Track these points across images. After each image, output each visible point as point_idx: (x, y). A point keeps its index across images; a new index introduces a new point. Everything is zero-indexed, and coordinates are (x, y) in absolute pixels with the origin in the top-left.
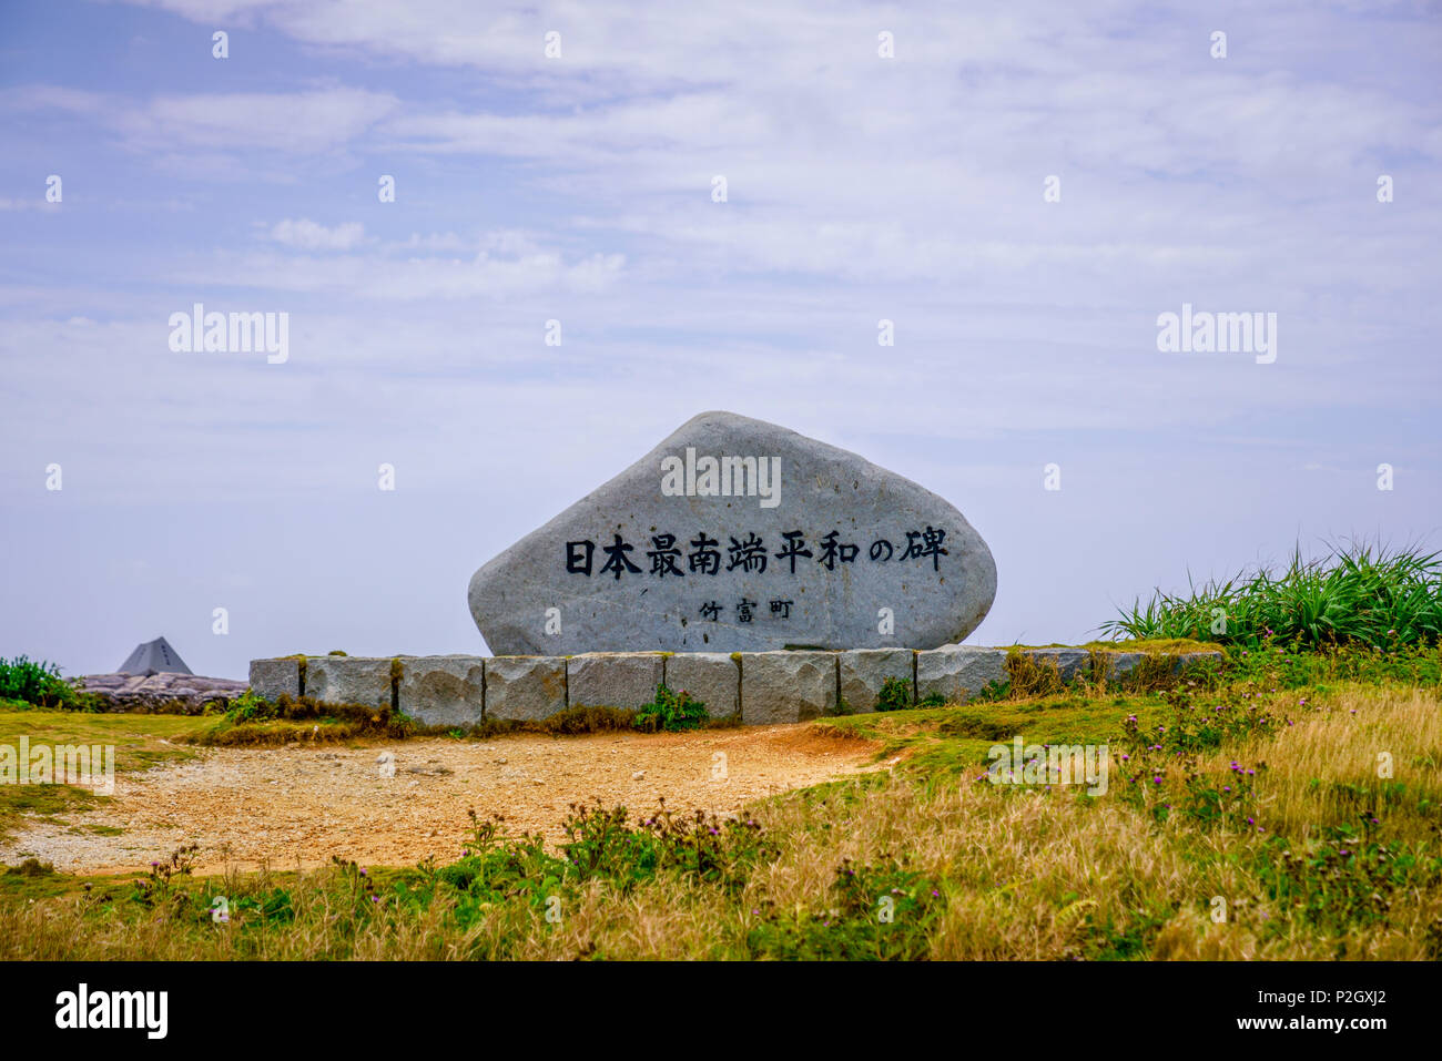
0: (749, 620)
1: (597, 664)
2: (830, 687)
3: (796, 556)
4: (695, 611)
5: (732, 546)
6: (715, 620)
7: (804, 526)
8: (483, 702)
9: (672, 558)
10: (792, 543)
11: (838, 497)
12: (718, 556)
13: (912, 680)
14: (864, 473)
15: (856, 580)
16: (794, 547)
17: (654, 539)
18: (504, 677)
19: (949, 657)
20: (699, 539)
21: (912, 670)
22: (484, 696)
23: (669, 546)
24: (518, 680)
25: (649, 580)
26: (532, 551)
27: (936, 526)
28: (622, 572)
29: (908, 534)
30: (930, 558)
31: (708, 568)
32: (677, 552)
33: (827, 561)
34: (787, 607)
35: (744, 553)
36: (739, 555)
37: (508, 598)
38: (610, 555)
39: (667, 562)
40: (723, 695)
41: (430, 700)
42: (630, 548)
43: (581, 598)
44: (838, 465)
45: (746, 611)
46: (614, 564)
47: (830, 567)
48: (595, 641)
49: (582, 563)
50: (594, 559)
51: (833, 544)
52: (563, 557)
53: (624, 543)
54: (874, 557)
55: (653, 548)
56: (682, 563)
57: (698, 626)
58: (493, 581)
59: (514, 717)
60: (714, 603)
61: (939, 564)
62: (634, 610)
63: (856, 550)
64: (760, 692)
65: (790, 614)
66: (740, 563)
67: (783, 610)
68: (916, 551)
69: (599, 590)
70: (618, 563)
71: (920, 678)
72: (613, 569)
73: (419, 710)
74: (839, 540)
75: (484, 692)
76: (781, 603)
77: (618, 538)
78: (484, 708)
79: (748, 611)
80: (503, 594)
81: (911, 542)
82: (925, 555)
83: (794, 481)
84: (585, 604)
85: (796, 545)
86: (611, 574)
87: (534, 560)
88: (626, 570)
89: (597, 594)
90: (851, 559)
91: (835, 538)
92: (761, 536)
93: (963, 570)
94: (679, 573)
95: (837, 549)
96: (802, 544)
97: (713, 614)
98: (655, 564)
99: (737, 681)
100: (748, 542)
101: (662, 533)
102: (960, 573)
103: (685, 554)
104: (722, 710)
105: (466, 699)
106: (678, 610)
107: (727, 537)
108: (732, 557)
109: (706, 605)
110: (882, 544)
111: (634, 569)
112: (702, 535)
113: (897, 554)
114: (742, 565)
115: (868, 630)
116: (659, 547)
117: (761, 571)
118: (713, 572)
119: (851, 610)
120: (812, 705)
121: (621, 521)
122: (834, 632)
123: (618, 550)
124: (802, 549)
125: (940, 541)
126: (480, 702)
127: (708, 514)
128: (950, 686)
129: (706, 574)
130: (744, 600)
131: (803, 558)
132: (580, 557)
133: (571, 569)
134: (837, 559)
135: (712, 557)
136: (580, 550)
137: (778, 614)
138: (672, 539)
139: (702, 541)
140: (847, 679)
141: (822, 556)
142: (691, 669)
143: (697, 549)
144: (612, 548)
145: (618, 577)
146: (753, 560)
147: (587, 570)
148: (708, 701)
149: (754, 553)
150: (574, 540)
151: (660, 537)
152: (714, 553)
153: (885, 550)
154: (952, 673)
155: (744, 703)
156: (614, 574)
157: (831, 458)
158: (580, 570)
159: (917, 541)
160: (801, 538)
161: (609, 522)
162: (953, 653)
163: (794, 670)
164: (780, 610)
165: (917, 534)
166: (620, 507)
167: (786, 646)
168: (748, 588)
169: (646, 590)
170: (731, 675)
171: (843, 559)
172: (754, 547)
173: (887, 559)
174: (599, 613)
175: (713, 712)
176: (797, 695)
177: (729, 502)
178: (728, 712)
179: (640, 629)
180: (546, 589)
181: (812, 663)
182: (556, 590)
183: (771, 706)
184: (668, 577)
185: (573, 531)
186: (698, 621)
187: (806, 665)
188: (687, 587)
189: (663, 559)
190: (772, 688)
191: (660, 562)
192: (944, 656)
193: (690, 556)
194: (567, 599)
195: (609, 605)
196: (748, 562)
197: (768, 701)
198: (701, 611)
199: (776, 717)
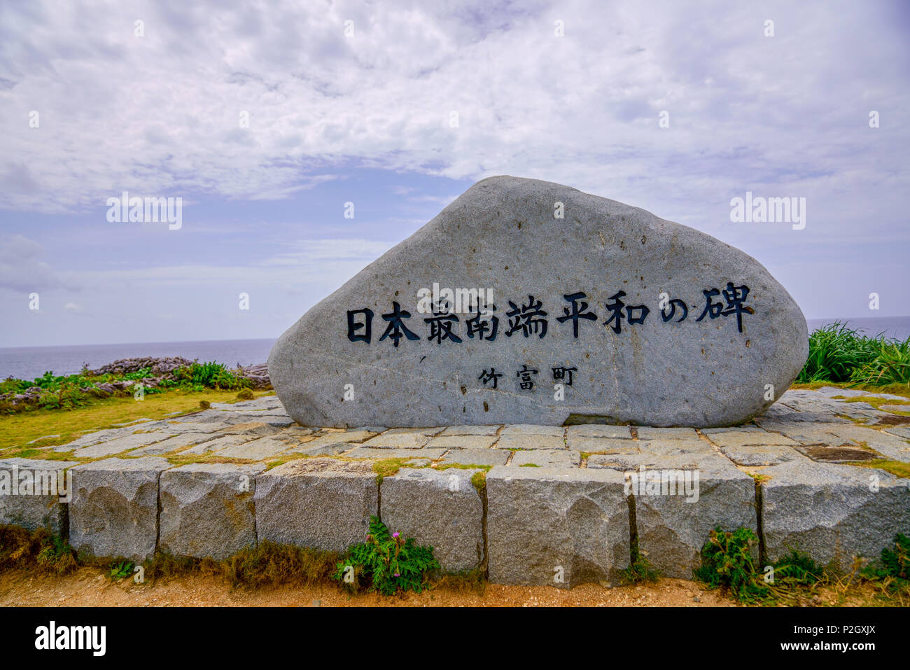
0: (530, 388)
1: (291, 486)
2: (620, 535)
3: (580, 320)
4: (474, 379)
5: (511, 310)
6: (495, 387)
7: (587, 287)
8: (158, 527)
9: (449, 324)
10: (575, 305)
11: (624, 254)
12: (496, 321)
13: (754, 528)
14: (652, 227)
15: (646, 344)
16: (577, 309)
18: (179, 498)
19: (820, 493)
21: (754, 512)
22: (158, 521)
23: (446, 313)
24: (194, 504)
25: (426, 347)
26: (316, 320)
27: (738, 281)
28: (400, 340)
29: (705, 292)
30: (733, 318)
31: (486, 334)
32: (454, 318)
33: (614, 323)
34: (571, 374)
35: (524, 317)
36: (518, 319)
37: (296, 366)
38: (388, 323)
39: (444, 328)
40: (460, 537)
41: (103, 522)
42: (407, 314)
43: (362, 365)
44: (623, 219)
45: (527, 378)
46: (392, 332)
47: (617, 330)
48: (376, 408)
49: (362, 331)
50: (373, 327)
51: (620, 304)
52: (344, 326)
53: (401, 310)
54: (666, 318)
55: (430, 315)
56: (459, 328)
57: (478, 393)
58: (283, 350)
59: (189, 552)
60: (493, 370)
61: (744, 325)
62: (413, 378)
63: (646, 311)
64: (513, 534)
65: (574, 381)
66: (520, 327)
67: (567, 377)
68: (715, 310)
69: (379, 358)
70: (397, 330)
71: (769, 526)
72: (392, 336)
73: (89, 535)
74: (626, 301)
75: (158, 515)
76: (564, 369)
77: (396, 305)
78: (158, 535)
79: (529, 379)
80: (292, 362)
81: (709, 300)
82: (726, 314)
83: (574, 239)
84: (366, 371)
85: (579, 307)
86: (389, 341)
87: (318, 329)
88: (404, 337)
89: (377, 362)
90: (641, 321)
91: (622, 299)
92: (540, 299)
93: (774, 331)
94: (456, 339)
95: (624, 311)
96: (585, 305)
97: (492, 381)
98: (433, 331)
99: (479, 517)
100: (527, 305)
102: (771, 334)
103: (462, 319)
104: (458, 559)
105: (136, 525)
106: (457, 377)
107: (505, 300)
108: (510, 322)
109: (485, 372)
110: (676, 304)
111: (413, 337)
113: (694, 314)
114: (521, 330)
115: (663, 399)
116: (436, 315)
117: (542, 336)
118: (492, 338)
119: (642, 377)
120: (591, 563)
121: (398, 288)
122: (623, 400)
123: (397, 317)
124: (586, 312)
125: (744, 299)
126: (154, 528)
127: (485, 277)
128: (825, 546)
129: (484, 339)
130: (525, 367)
131: (586, 321)
132: (360, 325)
133: (352, 337)
134: (624, 322)
135: (491, 322)
136: (360, 318)
137: (561, 381)
140: (647, 524)
141: (608, 318)
142: (414, 498)
143: (474, 315)
144: (390, 315)
145: (396, 345)
146: (533, 325)
147: (367, 338)
148: (438, 545)
149: (534, 318)
150: (354, 308)
152: (492, 317)
153: (679, 309)
154: (829, 523)
155: (490, 550)
156: (392, 342)
157: (615, 213)
158: (360, 337)
159: (716, 299)
160: (585, 300)
161: (387, 289)
162: (826, 487)
163: (562, 507)
164: (563, 377)
165: (716, 292)
166: (397, 274)
167: (571, 414)
168: (529, 354)
169: (425, 357)
170: (472, 510)
171: (631, 321)
172: (534, 310)
173: (682, 319)
174: (379, 381)
175: (445, 561)
176: (566, 546)
177: (506, 264)
178: (467, 562)
179: (419, 397)
180: (330, 357)
181: (590, 495)
182: (339, 357)
183: (529, 558)
184: (446, 343)
185: (354, 299)
186: (478, 389)
187: (582, 499)
188: (465, 354)
189: (440, 325)
190: (530, 532)
191: (437, 329)
192: (811, 493)
193: (467, 322)
194: (349, 366)
195: (388, 373)
196: (528, 326)
197: (525, 550)
198: (480, 378)
199: (538, 575)
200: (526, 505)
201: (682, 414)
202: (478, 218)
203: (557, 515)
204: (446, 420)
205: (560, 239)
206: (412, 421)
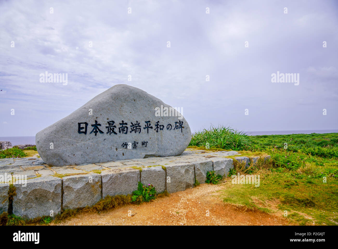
0: (136, 148)
1: (116, 177)
3: (149, 128)
4: (120, 146)
5: (131, 125)
6: (126, 148)
7: (150, 119)
8: (62, 200)
9: (113, 129)
12: (127, 128)
14: (165, 105)
15: (164, 135)
17: (108, 122)
18: (73, 187)
20: (122, 123)
21: (212, 167)
22: (62, 198)
23: (113, 124)
24: (80, 188)
25: (106, 136)
26: (65, 125)
27: (181, 120)
28: (97, 133)
29: (175, 123)
30: (180, 129)
31: (124, 132)
32: (115, 126)
33: (156, 130)
35: (135, 127)
36: (133, 128)
38: (93, 127)
39: (112, 130)
40: (161, 183)
41: (32, 204)
42: (100, 125)
43: (83, 142)
44: (159, 102)
47: (157, 131)
48: (87, 157)
49: (84, 130)
50: (88, 129)
51: (158, 125)
52: (77, 128)
53: (98, 123)
54: (168, 129)
55: (108, 125)
56: (116, 130)
57: (121, 150)
58: (49, 136)
59: (78, 206)
60: (126, 143)
61: (182, 131)
62: (101, 146)
63: (163, 126)
65: (147, 145)
66: (134, 130)
67: (145, 144)
68: (177, 127)
69: (89, 139)
70: (96, 130)
71: (214, 170)
72: (94, 132)
73: (26, 210)
74: (160, 124)
75: (62, 196)
76: (145, 142)
77: (96, 122)
78: (62, 203)
79: (136, 145)
81: (176, 125)
82: (179, 128)
83: (148, 106)
84: (84, 144)
85: (149, 125)
86: (94, 134)
87: (66, 129)
88: (99, 132)
89: (88, 141)
90: (162, 129)
91: (158, 123)
92: (139, 122)
94: (116, 133)
95: (159, 126)
96: (150, 124)
97: (125, 146)
98: (108, 131)
99: (165, 177)
100: (136, 124)
101: (110, 120)
102: (187, 133)
103: (118, 127)
104: (161, 189)
105: (53, 201)
106: (115, 145)
107: (130, 122)
108: (131, 128)
109: (123, 143)
110: (169, 125)
111: (102, 132)
112: (123, 121)
113: (173, 128)
114: (134, 131)
115: (167, 149)
116: (110, 125)
117: (139, 133)
118: (126, 133)
119: (163, 144)
120: (189, 183)
121: (97, 116)
122: (158, 150)
123: (96, 126)
124: (150, 126)
125: (182, 125)
126: (60, 201)
127: (125, 115)
128: (223, 172)
129: (124, 134)
130: (135, 142)
131: (150, 129)
132: (83, 128)
133: (79, 132)
134: (159, 129)
135: (126, 128)
136: (83, 125)
137: (144, 146)
138: (113, 122)
139: (123, 123)
140: (197, 172)
141: (155, 128)
142: (150, 174)
143: (121, 126)
144: (94, 125)
145: (96, 135)
146: (137, 129)
147: (85, 133)
148: (156, 186)
149: (138, 127)
150: (81, 122)
151: (110, 122)
152: (126, 127)
153: (170, 127)
154: (223, 167)
155: (167, 185)
156: (95, 134)
157: (157, 100)
158: (83, 132)
161: (94, 117)
162: (222, 161)
163: (183, 171)
164: (144, 145)
165: (177, 123)
166: (97, 111)
167: (146, 155)
168: (136, 138)
169: (105, 139)
170: (163, 175)
171: (160, 129)
172: (138, 125)
173: (171, 129)
174: (89, 147)
175: (158, 190)
176: (185, 180)
177: (130, 111)
178: (162, 190)
179: (103, 152)
180: (70, 139)
181: (188, 168)
182: (74, 139)
183: (176, 185)
184: (112, 135)
185: (81, 119)
186: (121, 149)
187: (186, 169)
188: (118, 138)
189: (111, 129)
190: (176, 179)
191: (110, 130)
192: (220, 162)
193: (119, 128)
194: (78, 142)
195: (93, 144)
196: (136, 130)
197: (175, 183)
198: (122, 145)
199: (178, 189)
200: (175, 172)
201: (171, 153)
202: (123, 96)
203: (182, 173)
204: (111, 159)
205: (145, 106)
206: (100, 160)
